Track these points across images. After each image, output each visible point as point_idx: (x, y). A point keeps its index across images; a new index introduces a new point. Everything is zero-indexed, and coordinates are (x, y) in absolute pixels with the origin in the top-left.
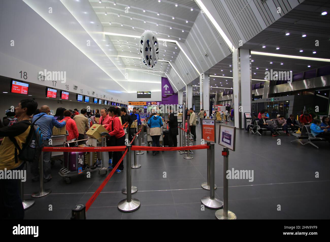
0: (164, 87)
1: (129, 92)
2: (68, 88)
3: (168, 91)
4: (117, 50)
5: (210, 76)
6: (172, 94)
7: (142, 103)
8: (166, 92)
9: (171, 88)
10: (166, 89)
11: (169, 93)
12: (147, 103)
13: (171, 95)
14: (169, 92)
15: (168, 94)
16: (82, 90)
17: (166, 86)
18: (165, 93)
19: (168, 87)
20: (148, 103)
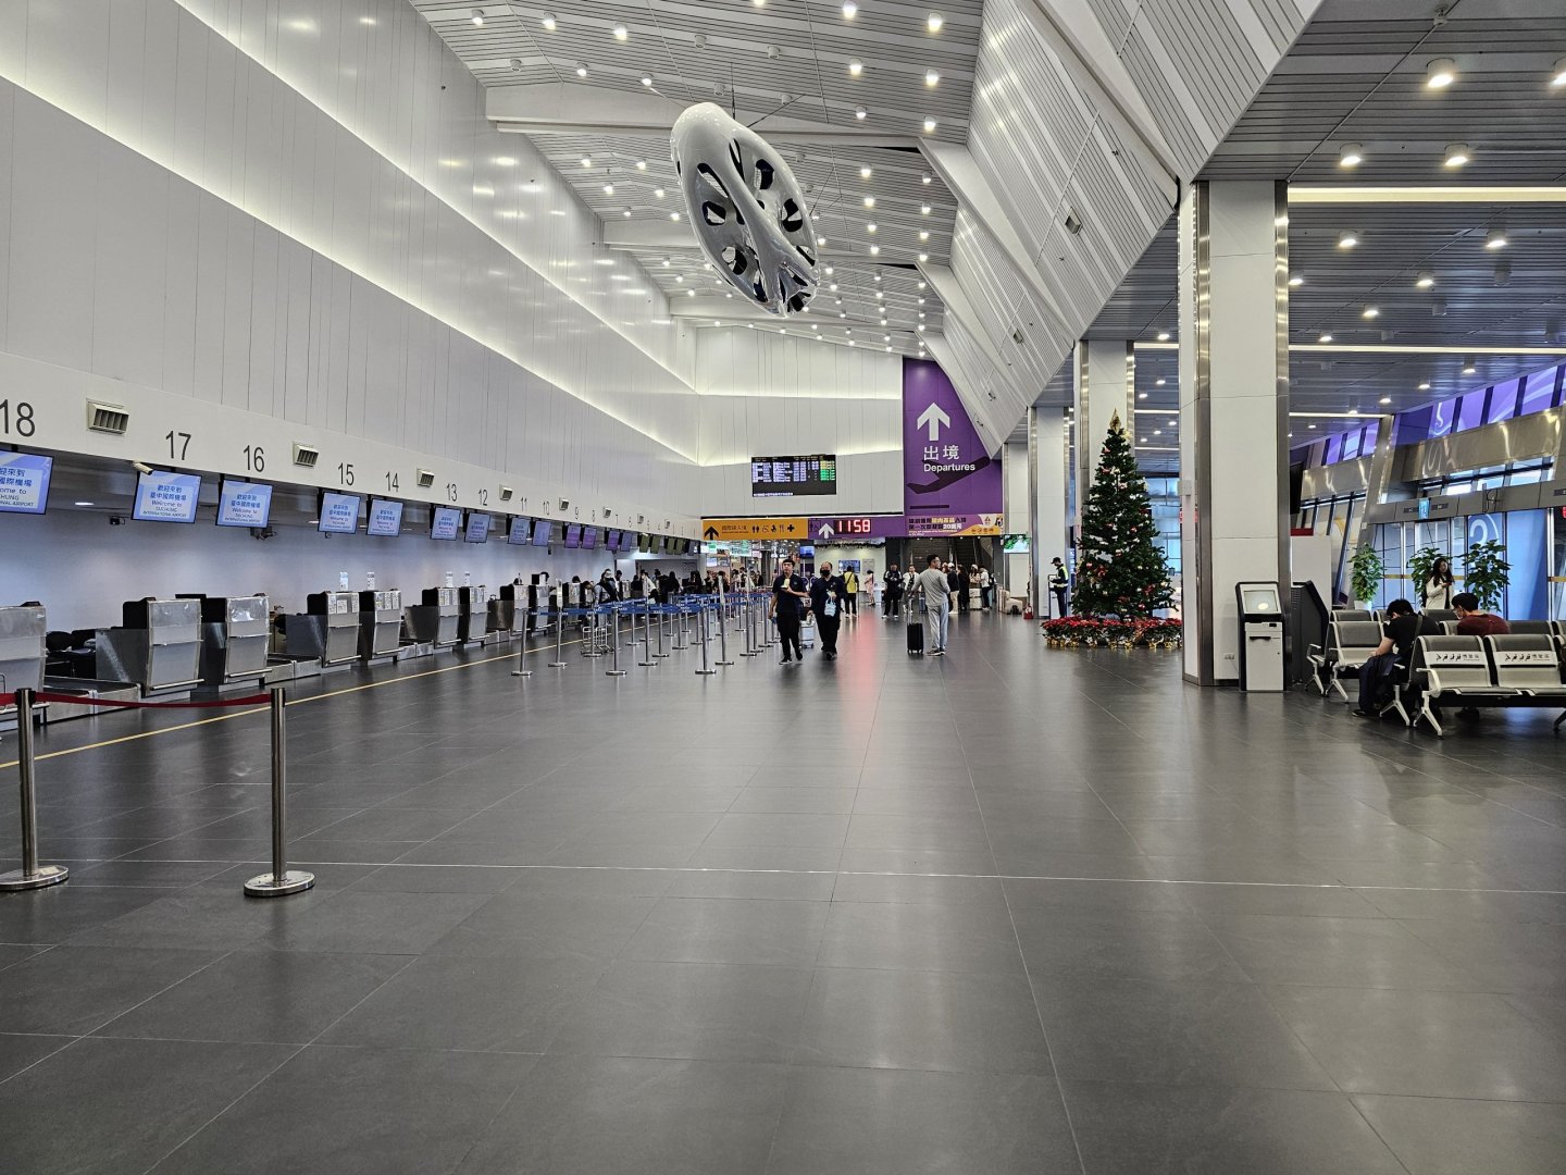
0: (921, 422)
1: (704, 459)
2: (259, 461)
3: (949, 445)
4: (596, 210)
5: (1137, 346)
6: (973, 468)
7: (781, 526)
8: (930, 453)
9: (962, 428)
10: (934, 435)
11: (953, 461)
12: (814, 523)
13: (964, 473)
14: (953, 452)
15: (946, 468)
16: (346, 469)
17: (934, 416)
18: (928, 462)
19: (947, 421)
20: (821, 523)
